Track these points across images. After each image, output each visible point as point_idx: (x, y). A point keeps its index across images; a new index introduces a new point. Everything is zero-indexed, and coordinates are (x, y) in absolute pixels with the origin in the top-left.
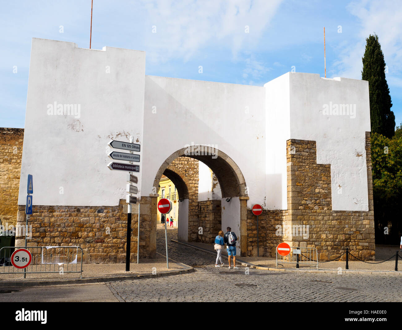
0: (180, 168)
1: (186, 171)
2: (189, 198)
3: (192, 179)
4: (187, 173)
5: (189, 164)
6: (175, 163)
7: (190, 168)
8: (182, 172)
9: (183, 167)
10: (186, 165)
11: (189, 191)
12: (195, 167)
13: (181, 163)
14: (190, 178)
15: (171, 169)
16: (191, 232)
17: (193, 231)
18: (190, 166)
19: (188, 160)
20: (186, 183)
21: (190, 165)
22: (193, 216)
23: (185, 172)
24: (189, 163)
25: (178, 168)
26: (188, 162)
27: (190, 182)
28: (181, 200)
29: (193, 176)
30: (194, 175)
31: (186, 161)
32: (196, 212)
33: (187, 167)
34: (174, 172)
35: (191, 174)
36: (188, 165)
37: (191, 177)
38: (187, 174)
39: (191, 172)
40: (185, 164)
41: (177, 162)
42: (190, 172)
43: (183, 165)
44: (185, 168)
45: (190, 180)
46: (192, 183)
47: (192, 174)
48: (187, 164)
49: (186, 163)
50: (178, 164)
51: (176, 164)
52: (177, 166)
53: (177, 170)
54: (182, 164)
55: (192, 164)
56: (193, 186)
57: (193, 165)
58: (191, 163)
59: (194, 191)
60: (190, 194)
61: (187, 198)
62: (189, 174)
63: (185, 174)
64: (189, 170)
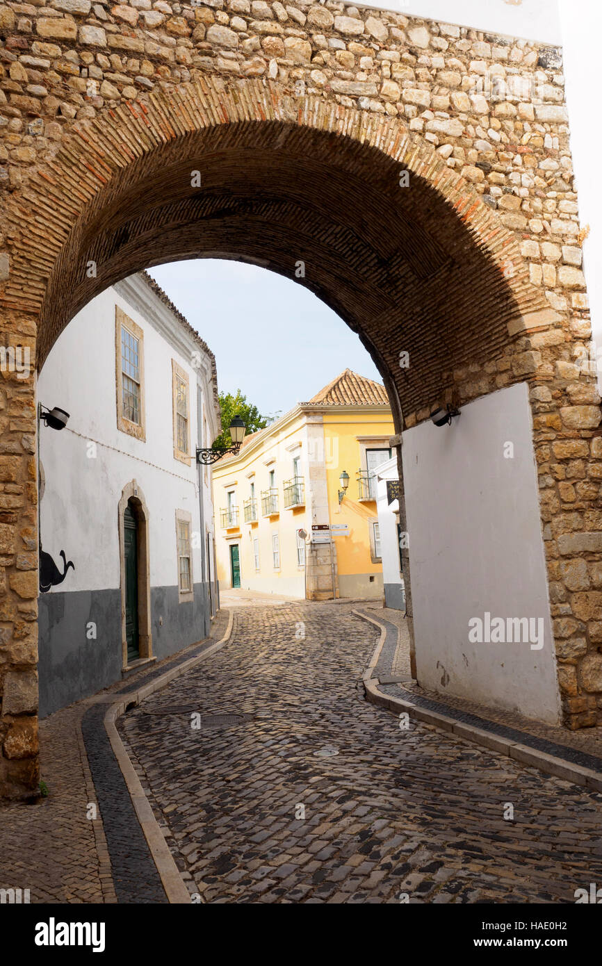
0: (443, 137)
1: (486, 168)
2: (529, 378)
3: (536, 225)
4: (500, 185)
5: (501, 117)
6: (401, 99)
7: (511, 147)
8: (456, 168)
9: (465, 133)
10: (484, 120)
11: (530, 321)
12: (547, 144)
13: (442, 101)
14: (521, 222)
15: (376, 142)
18: (514, 137)
20: (498, 257)
21: (509, 124)
23: (479, 172)
24: (500, 109)
25: (429, 136)
26: (496, 103)
27: (527, 247)
28: (441, 415)
29: (537, 203)
30: (544, 199)
33: (491, 141)
35: (524, 192)
36: (496, 123)
37: (529, 216)
38: (495, 190)
39: (526, 180)
40: (476, 116)
41: (422, 95)
42: (514, 176)
43: (467, 123)
44: (479, 143)
45: (526, 233)
46: (542, 260)
47: (535, 191)
48: (490, 115)
49: (481, 105)
50: (421, 109)
51: (410, 110)
52: (416, 124)
53: (420, 156)
54: (451, 110)
55: (524, 119)
56: (552, 284)
57: (527, 127)
58: (513, 109)
59: (559, 318)
60: (537, 340)
61: (509, 385)
62: (514, 193)
63: (487, 191)
64: (507, 160)
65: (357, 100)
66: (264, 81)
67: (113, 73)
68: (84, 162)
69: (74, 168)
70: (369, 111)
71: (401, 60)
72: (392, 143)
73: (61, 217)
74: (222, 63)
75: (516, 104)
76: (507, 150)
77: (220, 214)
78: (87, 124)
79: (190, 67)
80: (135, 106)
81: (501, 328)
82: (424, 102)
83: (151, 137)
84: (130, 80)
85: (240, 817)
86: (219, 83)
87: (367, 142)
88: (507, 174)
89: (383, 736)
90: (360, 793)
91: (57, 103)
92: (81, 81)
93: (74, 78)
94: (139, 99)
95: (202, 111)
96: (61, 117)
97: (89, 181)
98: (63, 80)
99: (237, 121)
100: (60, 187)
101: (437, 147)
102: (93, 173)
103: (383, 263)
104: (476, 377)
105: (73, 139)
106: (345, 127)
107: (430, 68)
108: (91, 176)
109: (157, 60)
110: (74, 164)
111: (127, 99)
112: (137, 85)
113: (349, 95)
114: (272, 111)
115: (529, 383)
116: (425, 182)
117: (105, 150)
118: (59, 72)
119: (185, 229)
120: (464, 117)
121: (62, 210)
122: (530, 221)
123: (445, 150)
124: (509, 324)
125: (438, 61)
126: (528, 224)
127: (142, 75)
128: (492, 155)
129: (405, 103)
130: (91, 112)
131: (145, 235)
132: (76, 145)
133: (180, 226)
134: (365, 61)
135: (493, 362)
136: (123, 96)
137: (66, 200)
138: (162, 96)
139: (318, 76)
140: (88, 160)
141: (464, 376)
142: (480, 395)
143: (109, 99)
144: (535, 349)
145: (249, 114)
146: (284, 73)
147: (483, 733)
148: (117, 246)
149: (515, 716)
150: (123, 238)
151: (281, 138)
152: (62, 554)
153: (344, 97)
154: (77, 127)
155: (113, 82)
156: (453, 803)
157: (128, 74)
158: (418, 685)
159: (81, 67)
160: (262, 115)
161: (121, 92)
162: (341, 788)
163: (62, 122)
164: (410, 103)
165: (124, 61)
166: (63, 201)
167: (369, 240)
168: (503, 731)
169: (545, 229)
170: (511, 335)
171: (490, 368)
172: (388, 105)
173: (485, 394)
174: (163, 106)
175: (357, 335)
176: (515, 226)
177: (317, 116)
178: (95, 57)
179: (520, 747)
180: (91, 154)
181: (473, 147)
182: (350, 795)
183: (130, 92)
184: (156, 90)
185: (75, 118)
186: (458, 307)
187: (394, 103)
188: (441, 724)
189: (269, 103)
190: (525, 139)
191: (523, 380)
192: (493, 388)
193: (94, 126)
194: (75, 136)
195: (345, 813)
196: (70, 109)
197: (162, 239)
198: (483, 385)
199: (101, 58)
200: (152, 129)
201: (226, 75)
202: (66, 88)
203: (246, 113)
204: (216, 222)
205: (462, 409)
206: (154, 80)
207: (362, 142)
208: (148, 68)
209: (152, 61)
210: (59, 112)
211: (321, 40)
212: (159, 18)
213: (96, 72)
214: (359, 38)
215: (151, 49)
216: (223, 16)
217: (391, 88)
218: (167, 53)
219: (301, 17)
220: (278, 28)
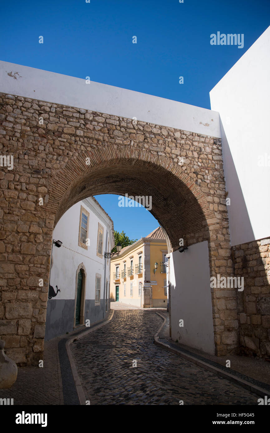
1: (197, 174)
3: (212, 192)
4: (201, 179)
5: (201, 159)
7: (205, 168)
8: (187, 174)
9: (190, 163)
10: (197, 160)
11: (209, 221)
12: (216, 167)
13: (184, 153)
14: (207, 190)
16: (222, 328)
18: (206, 165)
19: (199, 149)
20: (200, 201)
21: (204, 161)
23: (194, 175)
24: (202, 156)
26: (201, 154)
27: (210, 198)
28: (182, 249)
29: (213, 185)
30: (215, 184)
31: (195, 151)
33: (198, 166)
35: (208, 182)
38: (199, 181)
39: (209, 178)
40: (194, 158)
41: (178, 152)
42: (205, 177)
43: (191, 160)
45: (209, 194)
47: (213, 182)
48: (198, 158)
49: (196, 155)
50: (177, 156)
51: (174, 156)
53: (176, 170)
54: (186, 157)
55: (209, 159)
56: (217, 210)
57: (210, 162)
58: (206, 156)
59: (218, 221)
60: (211, 228)
61: (202, 241)
62: (205, 182)
63: (197, 181)
64: (203, 171)
65: (157, 153)
66: (129, 146)
67: (84, 143)
68: (73, 169)
69: (70, 170)
70: (161, 156)
71: (172, 141)
72: (167, 165)
73: (65, 185)
74: (117, 141)
75: (207, 155)
76: (203, 168)
77: (115, 182)
78: (75, 157)
79: (107, 142)
80: (90, 153)
81: (200, 223)
82: (178, 154)
83: (94, 162)
84: (90, 145)
85: (106, 378)
86: (115, 147)
87: (160, 165)
88: (203, 176)
89: (157, 356)
90: (145, 372)
91: (67, 151)
92: (75, 145)
93: (73, 145)
94: (92, 151)
95: (110, 155)
96: (68, 155)
97: (74, 174)
98: (70, 145)
99: (120, 158)
100: (66, 176)
101: (182, 167)
102: (76, 172)
103: (165, 199)
104: (193, 237)
105: (71, 162)
106: (153, 160)
107: (180, 144)
108: (75, 173)
109: (98, 140)
110: (70, 169)
111: (88, 151)
112: (91, 147)
113: (155, 151)
114: (131, 155)
115: (208, 241)
116: (177, 178)
117: (80, 165)
118: (69, 143)
119: (103, 186)
120: (190, 158)
121: (66, 183)
122: (210, 190)
123: (184, 168)
124: (203, 222)
125: (183, 142)
126: (209, 191)
127: (93, 144)
128: (199, 170)
129: (172, 154)
130: (77, 154)
131: (91, 187)
132: (71, 164)
133: (102, 185)
134: (161, 142)
135: (198, 233)
136: (87, 150)
137: (67, 180)
138: (98, 150)
139: (146, 146)
140: (74, 168)
141: (189, 237)
142: (194, 243)
143: (83, 151)
144: (210, 231)
145: (124, 156)
146: (136, 144)
147: (189, 356)
148: (82, 190)
149: (201, 351)
150: (84, 188)
151: (134, 163)
152: (57, 287)
153: (153, 151)
154: (73, 159)
155: (84, 146)
156: (174, 378)
157: (89, 144)
158: (172, 339)
159: (75, 142)
160: (128, 156)
161: (86, 149)
162: (138, 370)
163: (68, 157)
164: (174, 154)
165: (88, 140)
166: (66, 180)
167: (161, 192)
168: (195, 356)
169: (214, 193)
170: (203, 225)
171: (197, 235)
172: (167, 154)
173: (195, 243)
174: (98, 153)
175: (157, 221)
176: (205, 192)
177: (144, 157)
178: (80, 139)
179: (200, 361)
180: (76, 166)
181: (193, 167)
182: (141, 373)
183: (89, 149)
184: (97, 148)
185: (72, 156)
186: (188, 215)
187: (169, 154)
188: (176, 353)
189: (131, 153)
190: (209, 165)
191: (207, 240)
192: (198, 242)
193: (78, 158)
194: (72, 161)
195: (138, 378)
196: (71, 154)
197: (96, 188)
198: (195, 240)
199: (81, 139)
200: (95, 160)
201: (118, 145)
202: (70, 147)
203: (123, 155)
204: (114, 184)
205: (189, 247)
206: (96, 146)
207: (158, 165)
208: (95, 142)
209: (96, 140)
210: (68, 154)
211: (148, 135)
212: (100, 128)
213: (79, 143)
214: (159, 135)
215: (97, 137)
216: (118, 128)
217: (168, 149)
218: (101, 138)
219: (142, 128)
220: (135, 131)
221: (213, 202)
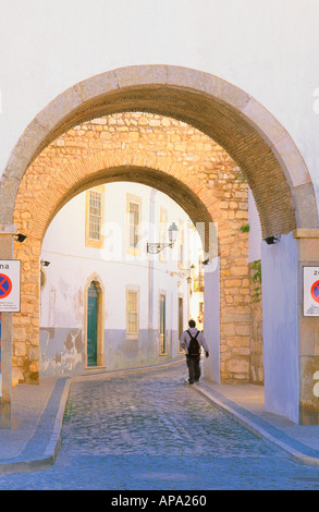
0: (190, 163)
4: (214, 180)
5: (217, 151)
7: (221, 163)
8: (195, 175)
9: (200, 160)
10: (209, 154)
13: (192, 148)
14: (222, 194)
15: (162, 169)
16: (229, 355)
17: (235, 350)
18: (223, 159)
21: (221, 154)
22: (235, 307)
23: (205, 176)
25: (185, 163)
27: (224, 204)
29: (230, 186)
30: (233, 184)
32: (244, 296)
33: (211, 162)
34: (171, 177)
35: (224, 182)
36: (215, 154)
37: (225, 191)
39: (226, 176)
41: (183, 147)
42: (220, 175)
43: (202, 156)
44: (206, 164)
45: (223, 199)
47: (230, 181)
48: (212, 151)
50: (182, 153)
51: (177, 154)
52: (180, 159)
53: (180, 172)
54: (194, 152)
56: (233, 219)
59: (233, 232)
63: (208, 183)
64: (218, 169)
65: (155, 153)
66: (119, 151)
67: (67, 155)
68: (56, 188)
70: (160, 156)
71: (176, 133)
72: (168, 168)
74: (105, 146)
76: (218, 164)
78: (57, 174)
79: (93, 149)
82: (184, 150)
83: (79, 177)
84: (72, 157)
86: (103, 153)
87: (158, 169)
88: (217, 175)
91: (48, 168)
92: (56, 160)
94: (75, 163)
95: (96, 165)
96: (49, 173)
98: (50, 160)
99: (109, 167)
101: (188, 167)
102: (59, 191)
106: (150, 164)
107: (187, 135)
109: (81, 148)
110: (53, 189)
111: (71, 163)
112: (75, 158)
113: (152, 151)
114: (122, 161)
116: (181, 182)
117: (63, 183)
118: (49, 157)
120: (200, 153)
122: (225, 193)
123: (191, 168)
125: (191, 132)
126: (224, 195)
127: (76, 154)
128: (211, 168)
129: (175, 151)
130: (59, 170)
132: (54, 182)
134: (161, 137)
138: (83, 161)
139: (141, 146)
143: (65, 165)
145: (113, 164)
146: (128, 146)
153: (150, 152)
154: (54, 176)
155: (67, 158)
157: (72, 155)
159: (56, 154)
161: (69, 162)
163: (50, 175)
164: (177, 151)
165: (70, 150)
169: (231, 196)
172: (168, 153)
176: (219, 196)
177: (139, 161)
178: (61, 150)
180: (58, 184)
181: (203, 165)
183: (73, 161)
184: (81, 159)
185: (54, 173)
187: (171, 152)
189: (121, 159)
190: (227, 160)
193: (60, 175)
194: (54, 179)
196: (53, 170)
199: (63, 150)
200: (79, 174)
201: (106, 150)
202: (51, 162)
206: (81, 156)
207: (156, 169)
208: (79, 152)
210: (49, 171)
211: (142, 130)
212: (83, 132)
213: (61, 155)
214: (158, 128)
215: (80, 144)
216: (106, 128)
217: (170, 146)
218: (85, 145)
219: (135, 123)
220: (127, 129)
221: (229, 209)
